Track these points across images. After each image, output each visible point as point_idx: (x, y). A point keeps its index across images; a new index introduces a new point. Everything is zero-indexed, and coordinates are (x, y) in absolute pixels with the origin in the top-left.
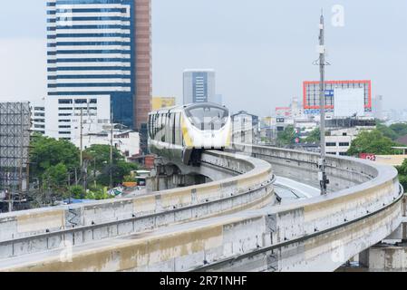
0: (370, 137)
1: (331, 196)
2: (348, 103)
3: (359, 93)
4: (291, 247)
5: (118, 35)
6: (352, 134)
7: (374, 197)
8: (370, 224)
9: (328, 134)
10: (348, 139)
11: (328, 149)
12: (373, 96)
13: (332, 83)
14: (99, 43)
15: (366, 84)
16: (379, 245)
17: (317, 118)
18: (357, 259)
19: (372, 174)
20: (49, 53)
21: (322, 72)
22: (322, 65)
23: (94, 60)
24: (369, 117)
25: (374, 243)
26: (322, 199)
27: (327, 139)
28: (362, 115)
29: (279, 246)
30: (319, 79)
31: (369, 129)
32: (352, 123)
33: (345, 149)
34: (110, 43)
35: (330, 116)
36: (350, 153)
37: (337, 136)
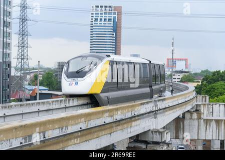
0: (187, 77)
1: (174, 95)
2: (180, 66)
3: (184, 62)
4: (161, 111)
6: (181, 75)
7: (187, 96)
8: (186, 104)
9: (174, 75)
10: (180, 77)
11: (173, 80)
12: (188, 64)
13: (175, 59)
15: (186, 60)
16: (188, 111)
17: (171, 70)
18: (181, 115)
19: (187, 88)
21: (173, 56)
22: (173, 53)
24: (187, 70)
25: (187, 110)
26: (171, 96)
27: (173, 77)
28: (185, 70)
29: (157, 110)
30: (171, 58)
31: (187, 74)
32: (181, 72)
33: (179, 80)
35: (174, 69)
36: (180, 82)
37: (177, 76)
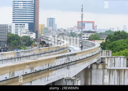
0: (94, 36)
1: (83, 50)
2: (88, 27)
3: (91, 24)
4: (73, 63)
5: (31, 8)
6: (89, 35)
7: (94, 51)
8: (93, 58)
9: (83, 35)
10: (88, 36)
11: (83, 38)
12: (95, 25)
13: (85, 22)
14: (26, 10)
15: (93, 22)
16: (95, 63)
17: (81, 30)
18: (89, 66)
19: (94, 45)
20: (13, 12)
21: (82, 19)
22: (82, 17)
23: (24, 14)
24: (94, 31)
25: (94, 62)
26: (81, 51)
27: (83, 36)
28: (92, 30)
29: (70, 63)
30: (81, 21)
31: (94, 34)
32: (89, 32)
33: (87, 39)
34: (29, 10)
35: (84, 30)
36: (88, 40)
37: (85, 35)
